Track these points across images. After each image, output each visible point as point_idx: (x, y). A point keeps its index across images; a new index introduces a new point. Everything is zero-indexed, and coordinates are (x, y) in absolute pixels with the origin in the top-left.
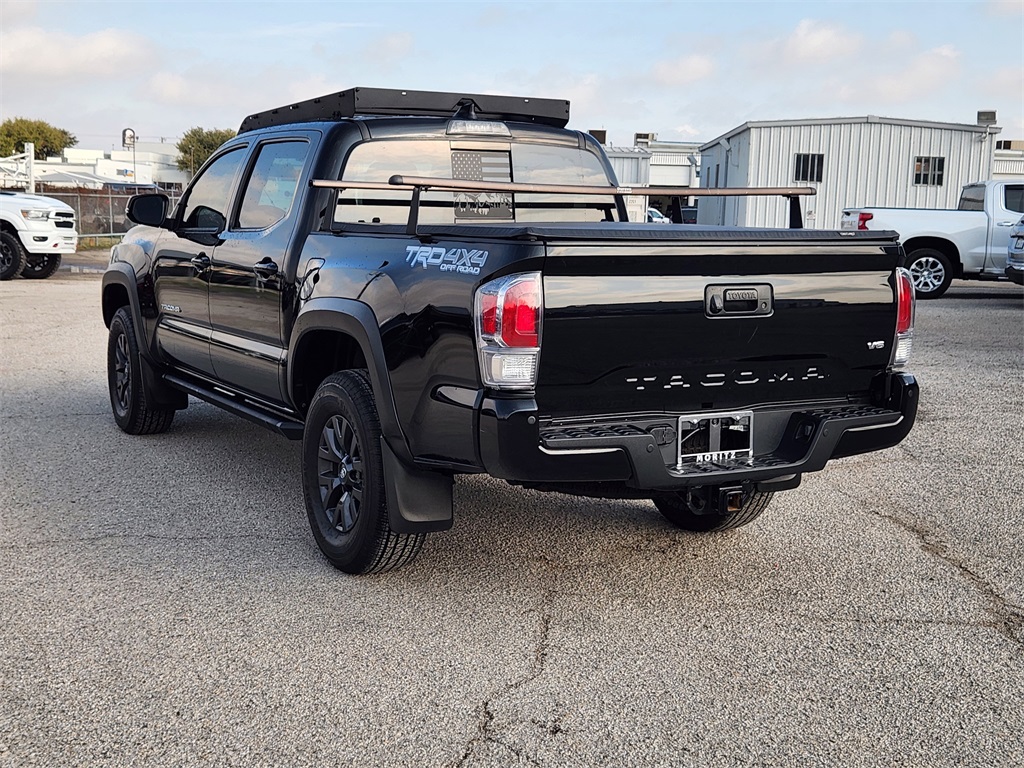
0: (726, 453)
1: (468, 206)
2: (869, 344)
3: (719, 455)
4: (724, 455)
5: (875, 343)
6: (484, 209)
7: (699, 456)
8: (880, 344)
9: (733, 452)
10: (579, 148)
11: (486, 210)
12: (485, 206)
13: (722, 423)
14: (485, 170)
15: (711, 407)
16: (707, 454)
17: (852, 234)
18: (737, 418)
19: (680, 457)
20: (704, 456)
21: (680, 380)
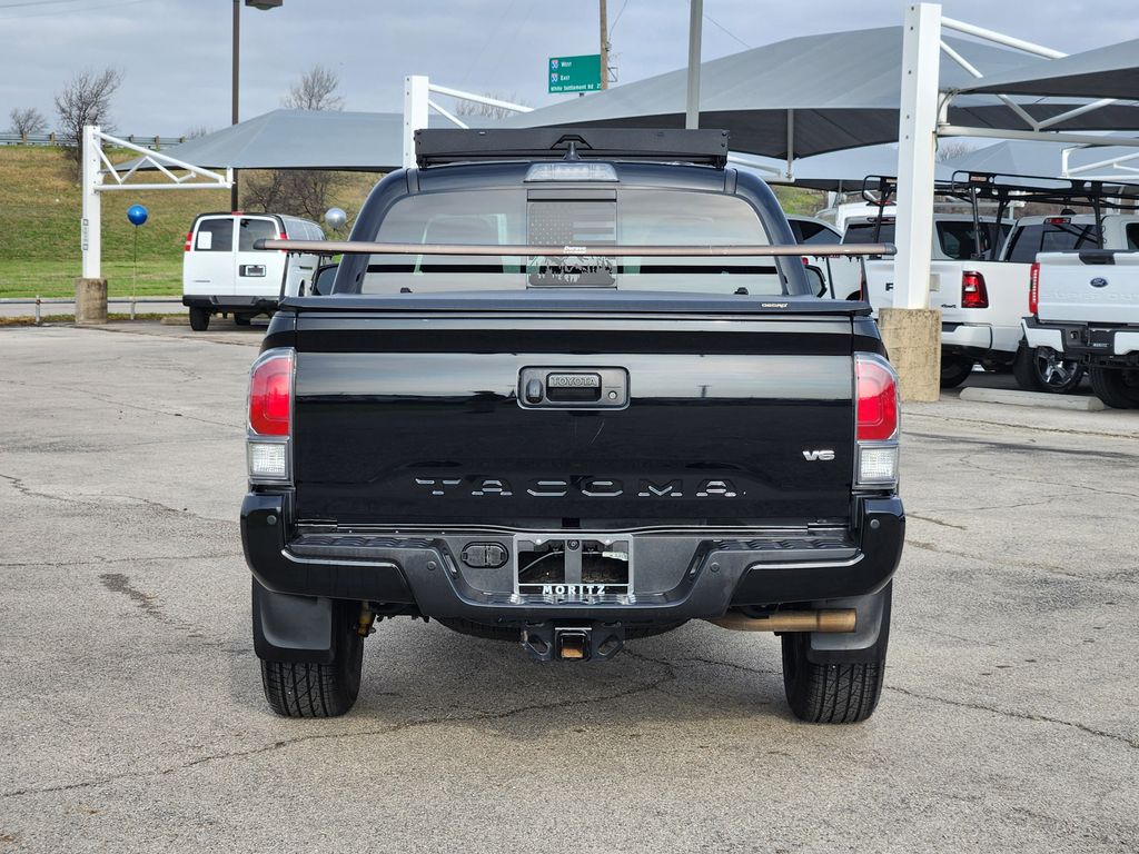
0: (590, 587)
1: (549, 271)
2: (806, 453)
3: (577, 589)
4: (586, 590)
5: (815, 453)
6: (572, 275)
7: (547, 588)
8: (826, 454)
10: (723, 193)
11: (575, 277)
12: (575, 271)
13: (585, 549)
14: (577, 225)
15: (578, 526)
16: (559, 586)
17: (781, 306)
18: (607, 542)
19: (517, 584)
20: (554, 588)
21: (496, 486)
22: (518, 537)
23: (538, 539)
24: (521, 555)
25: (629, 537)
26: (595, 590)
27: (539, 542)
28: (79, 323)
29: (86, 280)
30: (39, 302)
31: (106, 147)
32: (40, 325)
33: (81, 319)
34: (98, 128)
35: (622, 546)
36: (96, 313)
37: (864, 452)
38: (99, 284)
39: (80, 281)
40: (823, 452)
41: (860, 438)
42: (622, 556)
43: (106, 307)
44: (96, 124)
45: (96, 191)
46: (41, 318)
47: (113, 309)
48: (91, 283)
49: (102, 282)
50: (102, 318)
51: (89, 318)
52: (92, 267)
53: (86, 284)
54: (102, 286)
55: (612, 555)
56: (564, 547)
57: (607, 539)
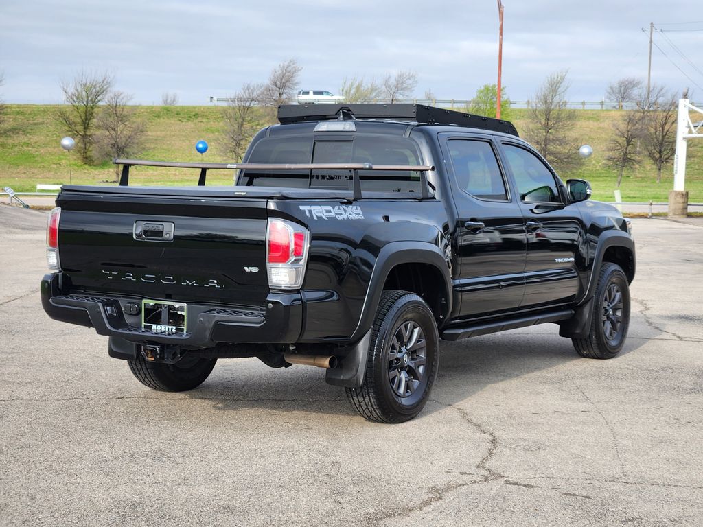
0: (170, 327)
1: (320, 178)
2: (245, 268)
3: (165, 328)
4: (168, 329)
5: (250, 268)
7: (154, 326)
8: (255, 269)
9: (174, 328)
12: (332, 178)
13: (169, 308)
16: (159, 326)
17: (243, 193)
18: (177, 306)
19: (143, 323)
20: (157, 326)
21: (130, 276)
22: (144, 301)
23: (152, 303)
24: (146, 310)
25: (185, 305)
26: (172, 329)
27: (152, 304)
28: (669, 217)
29: (676, 192)
30: (651, 204)
31: (691, 112)
32: (650, 218)
33: (671, 215)
34: (687, 101)
35: (181, 309)
36: (680, 211)
37: (273, 269)
38: (683, 195)
39: (671, 192)
40: (253, 268)
41: (270, 261)
42: (183, 313)
43: (686, 208)
44: (687, 98)
45: (684, 138)
46: (652, 214)
47: (690, 209)
48: (677, 194)
49: (684, 193)
50: (683, 214)
51: (674, 214)
52: (679, 184)
53: (674, 194)
54: (686, 195)
55: (179, 312)
56: (161, 307)
57: (177, 305)
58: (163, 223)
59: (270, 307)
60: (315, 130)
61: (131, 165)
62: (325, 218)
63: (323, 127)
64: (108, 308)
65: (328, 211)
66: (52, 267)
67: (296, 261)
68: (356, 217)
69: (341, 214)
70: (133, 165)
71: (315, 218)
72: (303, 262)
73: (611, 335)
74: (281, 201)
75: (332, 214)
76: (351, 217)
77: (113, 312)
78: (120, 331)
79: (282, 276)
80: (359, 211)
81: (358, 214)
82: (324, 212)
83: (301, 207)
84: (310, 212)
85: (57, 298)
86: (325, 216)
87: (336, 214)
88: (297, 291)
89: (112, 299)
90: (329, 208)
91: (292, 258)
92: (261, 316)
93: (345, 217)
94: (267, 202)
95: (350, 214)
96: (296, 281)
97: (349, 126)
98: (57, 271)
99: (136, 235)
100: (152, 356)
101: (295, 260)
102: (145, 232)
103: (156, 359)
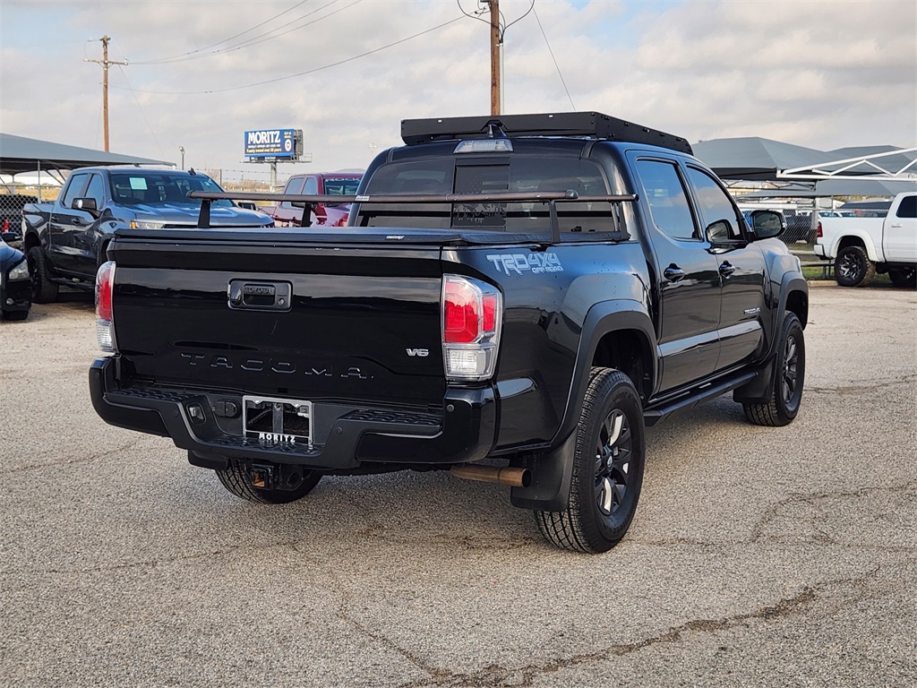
1: (465, 216)
2: (409, 351)
3: (279, 436)
4: (284, 438)
7: (262, 435)
8: (423, 353)
9: (293, 437)
10: (580, 158)
11: (481, 219)
12: (481, 215)
13: (284, 409)
16: (269, 434)
17: (399, 237)
18: (296, 406)
19: (245, 430)
20: (266, 435)
21: (224, 361)
22: (245, 398)
23: (257, 400)
24: (249, 411)
25: (309, 403)
27: (257, 402)
35: (304, 409)
37: (451, 351)
40: (420, 350)
41: (448, 340)
42: (305, 415)
55: (299, 414)
56: (272, 407)
57: (296, 404)
58: (273, 284)
59: (450, 410)
60: (456, 151)
61: (213, 199)
62: (519, 272)
63: (467, 147)
64: (191, 409)
65: (522, 262)
66: (105, 348)
67: (486, 339)
68: (555, 269)
69: (537, 266)
70: (216, 199)
71: (507, 272)
72: (495, 340)
73: (788, 397)
74: (462, 248)
75: (526, 266)
76: (548, 269)
77: (198, 413)
78: (211, 444)
79: (465, 361)
80: (556, 260)
81: (556, 265)
82: (517, 264)
83: (489, 257)
84: (500, 263)
85: (114, 394)
86: (519, 268)
87: (532, 266)
88: (488, 383)
89: (196, 394)
90: (522, 257)
91: (481, 335)
92: (435, 424)
93: (542, 269)
94: (441, 250)
95: (547, 266)
96: (486, 369)
97: (503, 145)
98: (112, 354)
99: (232, 301)
100: (261, 479)
101: (485, 337)
102: (246, 296)
103: (267, 485)
